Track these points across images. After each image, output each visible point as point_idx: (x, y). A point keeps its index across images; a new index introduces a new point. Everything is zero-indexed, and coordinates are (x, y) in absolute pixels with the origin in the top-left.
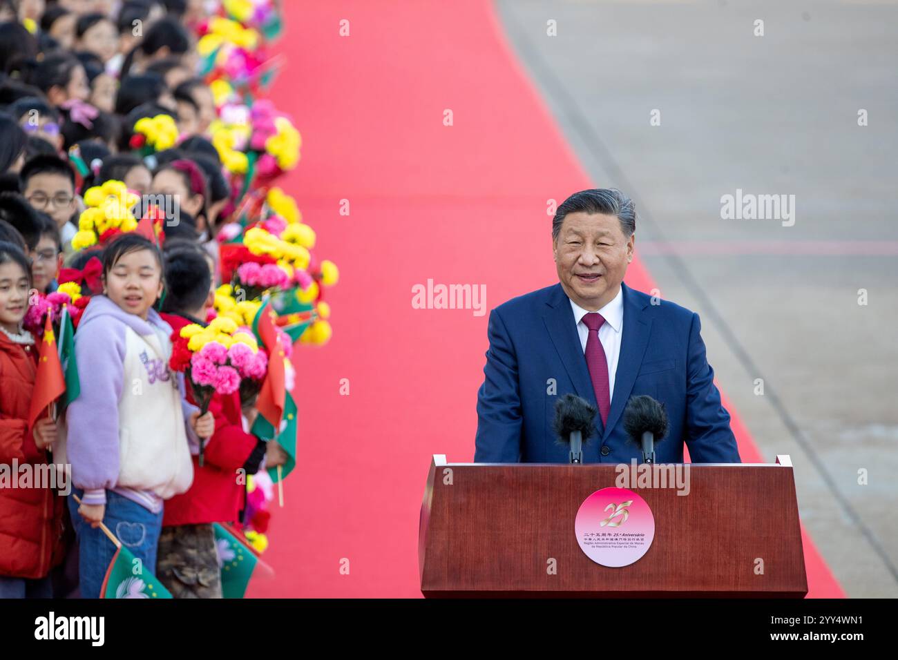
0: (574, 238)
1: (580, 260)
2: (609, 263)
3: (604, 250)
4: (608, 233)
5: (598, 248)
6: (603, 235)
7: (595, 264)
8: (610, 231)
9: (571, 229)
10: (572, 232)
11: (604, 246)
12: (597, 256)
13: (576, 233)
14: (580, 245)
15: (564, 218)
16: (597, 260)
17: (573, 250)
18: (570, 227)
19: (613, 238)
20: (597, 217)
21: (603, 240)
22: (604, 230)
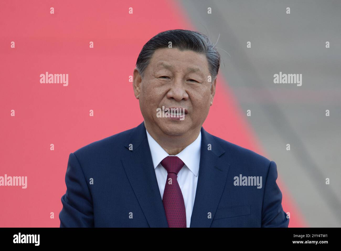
0: (163, 72)
1: (170, 94)
2: (197, 100)
3: (193, 87)
4: (198, 70)
5: (188, 84)
6: (193, 71)
7: (184, 99)
8: (200, 68)
9: (162, 64)
10: (162, 66)
11: (194, 83)
12: (187, 92)
13: (167, 67)
14: (170, 80)
15: (153, 53)
16: (186, 96)
17: (163, 85)
18: (161, 62)
19: (202, 76)
20: (188, 54)
21: (193, 77)
22: (195, 67)
